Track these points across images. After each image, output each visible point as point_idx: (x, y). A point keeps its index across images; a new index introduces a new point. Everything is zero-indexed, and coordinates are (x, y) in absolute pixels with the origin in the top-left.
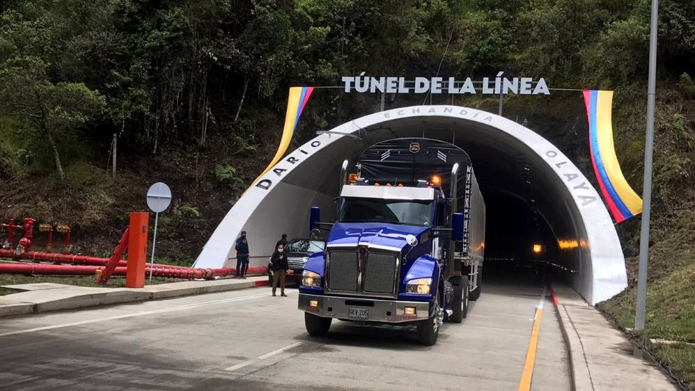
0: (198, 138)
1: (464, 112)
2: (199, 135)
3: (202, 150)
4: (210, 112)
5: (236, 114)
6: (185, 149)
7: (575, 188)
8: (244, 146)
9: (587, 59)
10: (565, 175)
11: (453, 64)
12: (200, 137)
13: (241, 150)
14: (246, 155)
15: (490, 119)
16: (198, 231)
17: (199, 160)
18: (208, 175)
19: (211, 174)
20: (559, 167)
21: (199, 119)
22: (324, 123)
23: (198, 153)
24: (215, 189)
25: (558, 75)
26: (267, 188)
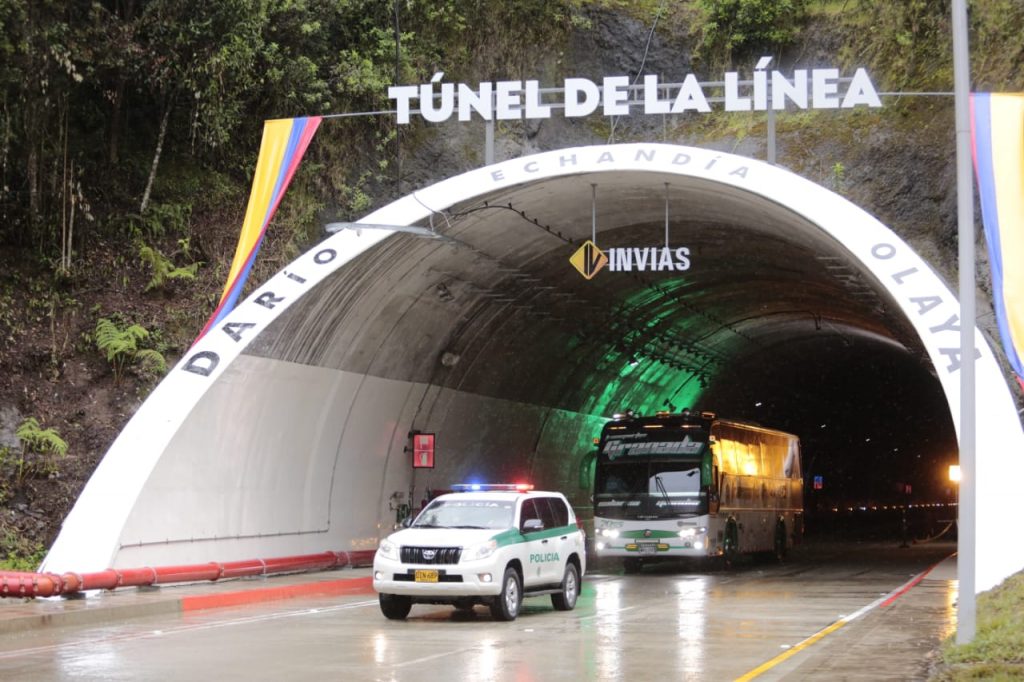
0: (55, 258)
1: (682, 159)
2: (54, 249)
3: (64, 285)
4: (80, 195)
5: (144, 191)
6: (26, 287)
7: (934, 330)
8: (164, 270)
9: (987, 12)
10: (913, 300)
11: (681, 33)
12: (58, 257)
13: (157, 281)
14: (170, 291)
15: (742, 172)
16: (60, 483)
17: (59, 310)
18: (80, 347)
19: (86, 343)
20: (900, 282)
21: (54, 213)
22: (361, 199)
23: (56, 296)
24: (97, 381)
25: (926, 51)
26: (206, 373)
